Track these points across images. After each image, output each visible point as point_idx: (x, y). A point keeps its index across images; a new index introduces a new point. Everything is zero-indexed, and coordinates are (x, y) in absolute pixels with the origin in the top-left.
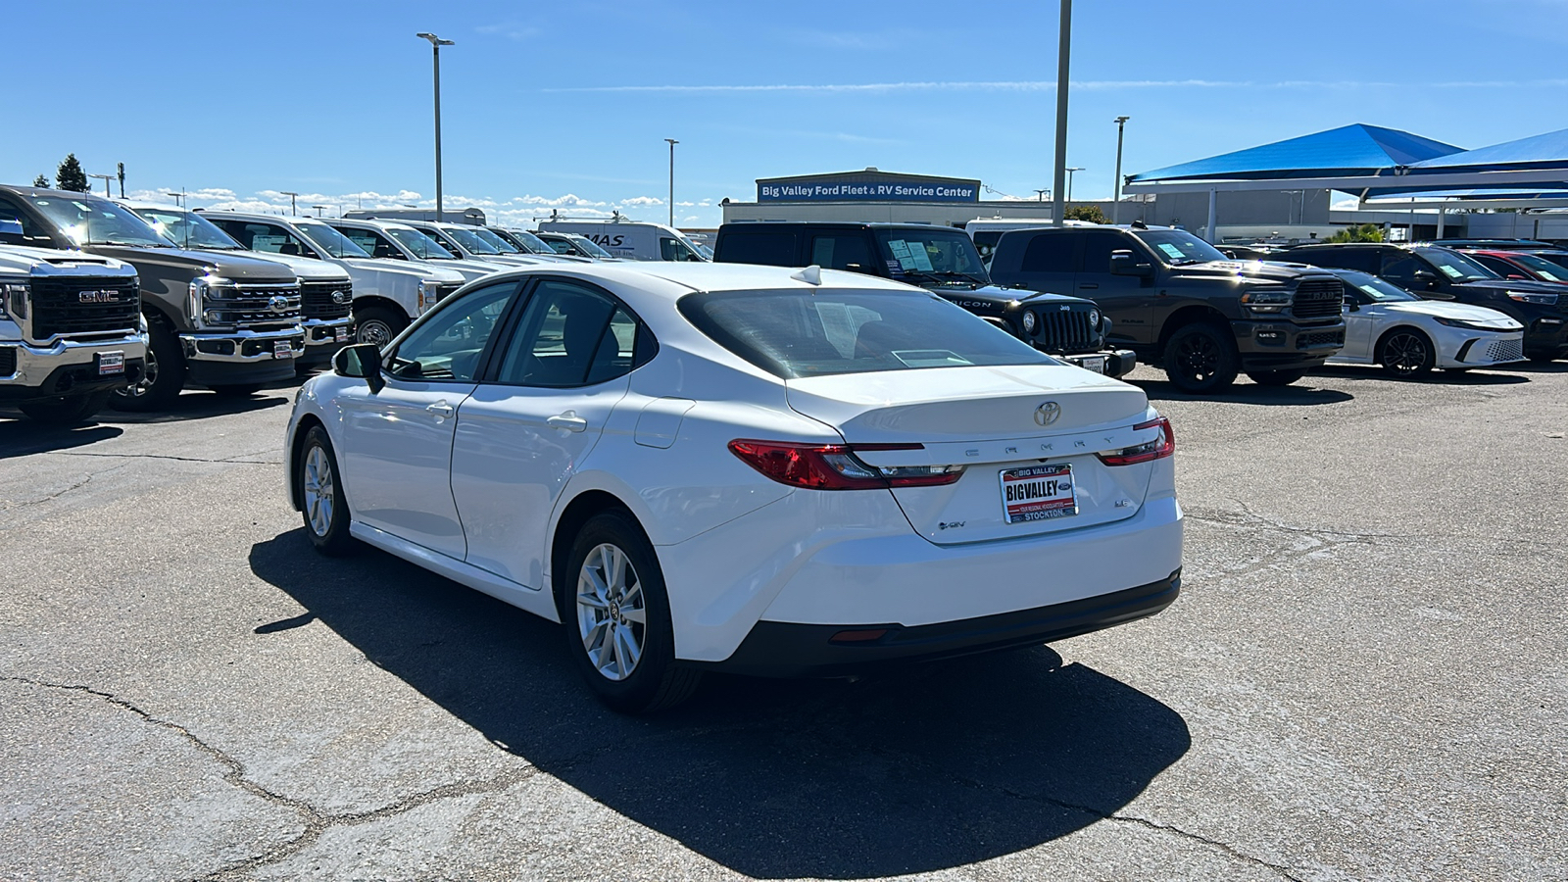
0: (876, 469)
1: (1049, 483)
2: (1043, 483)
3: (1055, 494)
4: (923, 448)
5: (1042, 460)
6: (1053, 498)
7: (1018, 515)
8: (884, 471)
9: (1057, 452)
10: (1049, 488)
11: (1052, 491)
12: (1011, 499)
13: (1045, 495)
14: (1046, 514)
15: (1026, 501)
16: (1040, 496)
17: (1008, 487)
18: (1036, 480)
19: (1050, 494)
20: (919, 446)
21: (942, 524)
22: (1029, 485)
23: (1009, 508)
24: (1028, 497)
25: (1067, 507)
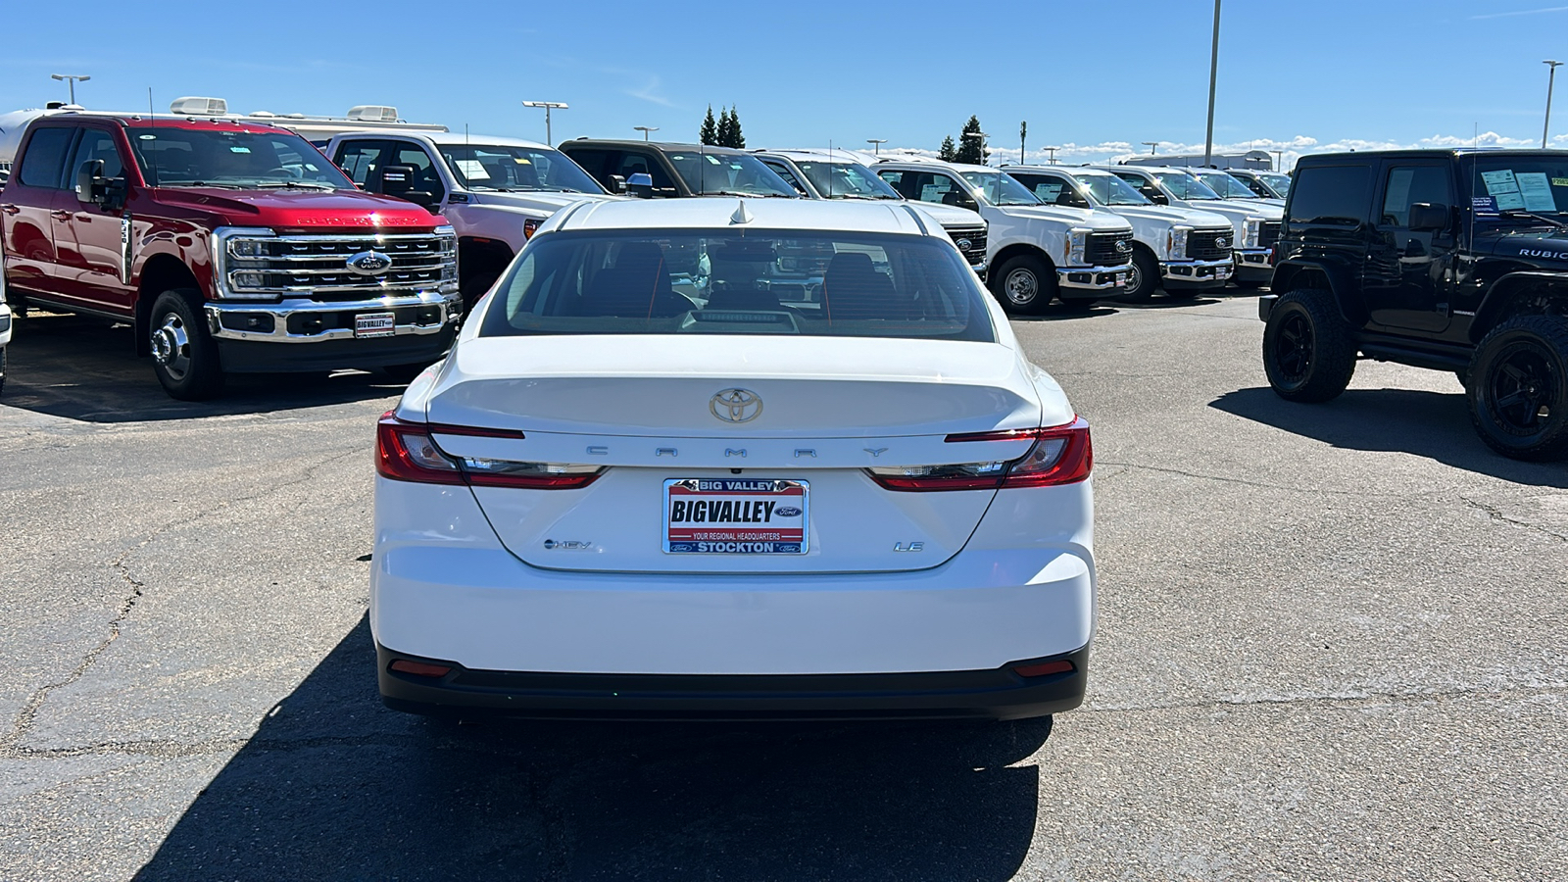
0: (458, 460)
1: (757, 504)
2: (747, 504)
3: (767, 520)
4: (523, 437)
5: (734, 471)
6: (762, 525)
7: (683, 542)
8: (470, 463)
9: (757, 460)
10: (757, 511)
11: (762, 516)
12: (681, 519)
13: (746, 519)
14: (740, 547)
15: (707, 524)
16: (737, 519)
17: (676, 503)
18: (733, 499)
19: (756, 519)
20: (518, 435)
21: (549, 541)
22: (719, 503)
23: (672, 531)
24: (713, 519)
25: (790, 541)
